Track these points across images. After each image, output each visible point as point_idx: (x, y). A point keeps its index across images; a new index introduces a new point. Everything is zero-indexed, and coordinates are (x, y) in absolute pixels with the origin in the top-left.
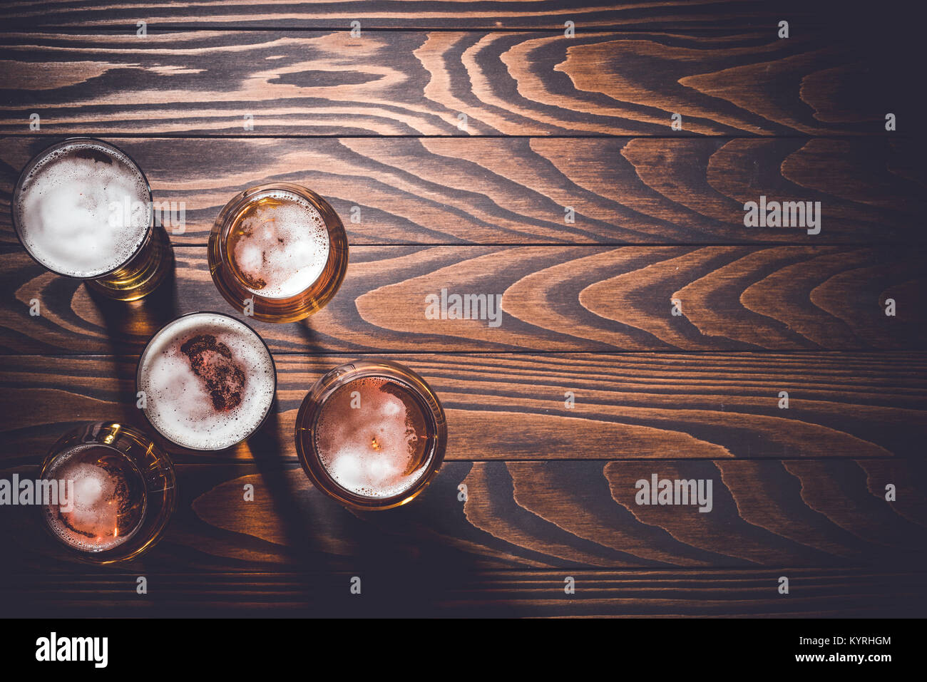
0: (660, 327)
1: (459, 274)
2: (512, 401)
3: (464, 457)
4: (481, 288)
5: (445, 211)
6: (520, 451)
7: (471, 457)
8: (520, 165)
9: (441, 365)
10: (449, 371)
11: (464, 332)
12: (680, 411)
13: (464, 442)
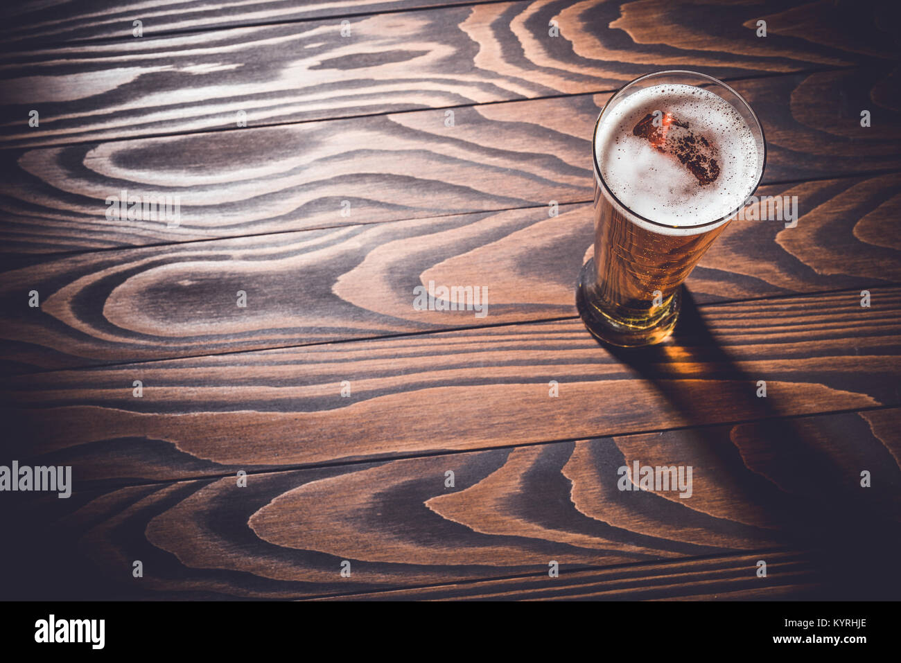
0: (768, 271)
1: (534, 237)
2: (611, 368)
3: (565, 437)
4: (560, 249)
5: (510, 174)
6: (629, 423)
7: (572, 436)
8: (587, 121)
9: (525, 336)
10: (535, 343)
11: (547, 297)
12: (808, 360)
13: (561, 419)
